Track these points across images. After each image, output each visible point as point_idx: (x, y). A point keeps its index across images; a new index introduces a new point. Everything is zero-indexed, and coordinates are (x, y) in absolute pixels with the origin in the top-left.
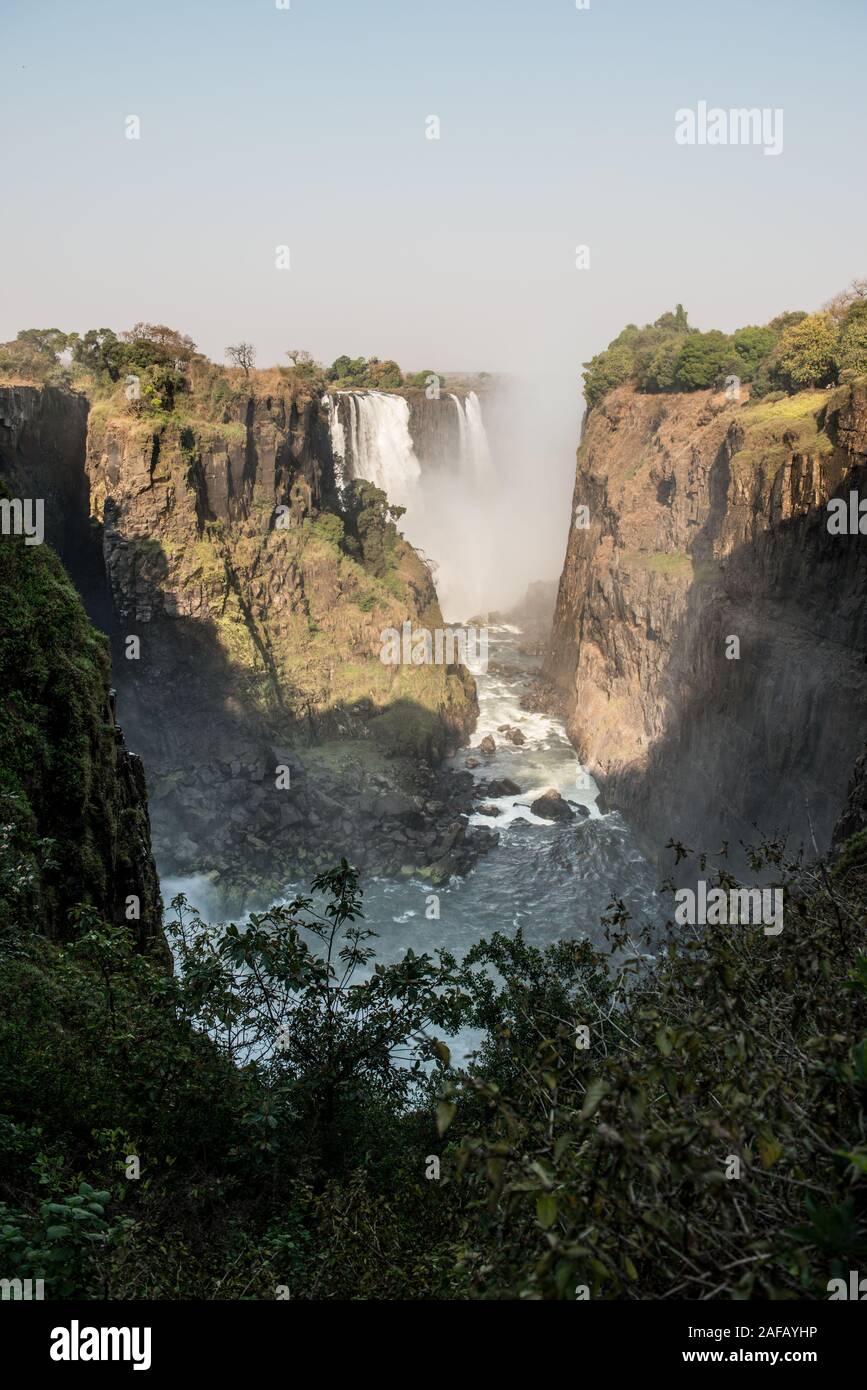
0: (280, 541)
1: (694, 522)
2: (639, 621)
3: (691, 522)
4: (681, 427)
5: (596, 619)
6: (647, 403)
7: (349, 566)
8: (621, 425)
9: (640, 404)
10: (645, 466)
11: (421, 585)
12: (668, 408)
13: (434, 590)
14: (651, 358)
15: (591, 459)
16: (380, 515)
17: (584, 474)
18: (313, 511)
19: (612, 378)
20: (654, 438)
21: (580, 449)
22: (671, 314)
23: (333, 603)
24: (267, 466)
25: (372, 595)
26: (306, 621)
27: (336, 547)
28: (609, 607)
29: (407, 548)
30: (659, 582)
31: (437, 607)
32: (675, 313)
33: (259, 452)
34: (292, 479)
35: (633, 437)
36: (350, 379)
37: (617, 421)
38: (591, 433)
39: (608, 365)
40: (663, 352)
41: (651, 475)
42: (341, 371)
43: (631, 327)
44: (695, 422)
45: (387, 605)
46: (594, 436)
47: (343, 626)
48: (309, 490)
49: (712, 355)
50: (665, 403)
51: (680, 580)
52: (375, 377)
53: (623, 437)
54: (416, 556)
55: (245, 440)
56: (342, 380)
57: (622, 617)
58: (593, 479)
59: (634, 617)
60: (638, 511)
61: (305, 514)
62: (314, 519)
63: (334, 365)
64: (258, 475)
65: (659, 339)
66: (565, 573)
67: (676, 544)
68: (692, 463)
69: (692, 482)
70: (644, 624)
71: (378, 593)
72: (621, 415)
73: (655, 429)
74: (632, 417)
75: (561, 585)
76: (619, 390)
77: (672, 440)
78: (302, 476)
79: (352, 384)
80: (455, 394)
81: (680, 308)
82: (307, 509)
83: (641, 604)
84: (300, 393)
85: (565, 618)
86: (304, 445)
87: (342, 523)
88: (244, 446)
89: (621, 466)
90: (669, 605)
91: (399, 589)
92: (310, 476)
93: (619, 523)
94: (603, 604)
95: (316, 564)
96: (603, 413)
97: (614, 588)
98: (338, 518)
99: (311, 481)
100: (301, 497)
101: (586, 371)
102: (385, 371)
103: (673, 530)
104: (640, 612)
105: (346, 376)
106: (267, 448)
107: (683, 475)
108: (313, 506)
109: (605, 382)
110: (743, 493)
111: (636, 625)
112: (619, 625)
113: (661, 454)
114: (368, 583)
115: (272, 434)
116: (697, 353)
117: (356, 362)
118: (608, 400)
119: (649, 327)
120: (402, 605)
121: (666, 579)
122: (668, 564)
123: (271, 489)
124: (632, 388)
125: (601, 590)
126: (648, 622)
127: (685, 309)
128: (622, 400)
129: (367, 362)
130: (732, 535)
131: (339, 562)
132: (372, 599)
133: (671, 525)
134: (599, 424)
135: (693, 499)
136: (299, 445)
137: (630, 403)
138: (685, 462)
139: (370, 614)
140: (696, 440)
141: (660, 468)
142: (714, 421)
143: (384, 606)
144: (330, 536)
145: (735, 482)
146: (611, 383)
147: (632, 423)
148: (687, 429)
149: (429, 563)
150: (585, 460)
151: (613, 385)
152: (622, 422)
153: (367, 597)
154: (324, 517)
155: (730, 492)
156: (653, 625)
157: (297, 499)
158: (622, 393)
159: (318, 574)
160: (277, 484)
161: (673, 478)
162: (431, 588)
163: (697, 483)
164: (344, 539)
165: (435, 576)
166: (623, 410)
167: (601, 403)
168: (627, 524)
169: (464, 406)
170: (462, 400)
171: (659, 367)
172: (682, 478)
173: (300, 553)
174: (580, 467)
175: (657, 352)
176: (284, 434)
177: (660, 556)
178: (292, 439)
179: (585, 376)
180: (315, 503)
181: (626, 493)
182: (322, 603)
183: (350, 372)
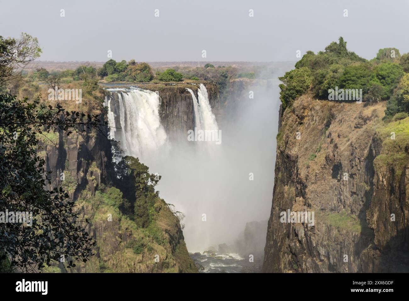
0: (81, 208)
1: (355, 193)
2: (323, 258)
3: (353, 193)
4: (344, 128)
5: (294, 255)
6: (322, 107)
7: (126, 223)
8: (306, 120)
9: (318, 108)
10: (322, 151)
11: (174, 231)
12: (335, 113)
13: (181, 232)
14: (323, 76)
15: (287, 143)
16: (144, 183)
17: (282, 153)
18: (101, 186)
19: (298, 88)
20: (327, 133)
21: (278, 135)
22: (336, 43)
23: (116, 248)
24: (72, 159)
25: (142, 242)
26: (97, 262)
27: (118, 210)
28: (302, 247)
29: (163, 204)
30: (335, 232)
31: (184, 245)
32: (338, 42)
33: (67, 149)
34: (88, 165)
35: (313, 130)
36: (115, 76)
37: (302, 118)
38: (286, 124)
39: (296, 79)
40: (331, 74)
41: (326, 158)
42: (110, 70)
43: (310, 53)
44: (353, 125)
45: (153, 249)
46: (287, 127)
47: (122, 264)
48: (99, 172)
49: (363, 79)
50: (334, 109)
51: (347, 232)
52: (133, 74)
53: (307, 128)
54: (169, 209)
55: (58, 142)
56: (110, 76)
57: (311, 254)
58: (288, 157)
59: (319, 254)
60: (319, 183)
61: (96, 189)
62: (103, 191)
63: (105, 66)
64: (66, 164)
65: (328, 62)
66: (271, 218)
67: (344, 207)
68: (352, 154)
69: (353, 167)
70: (325, 259)
71: (146, 240)
72: (306, 114)
73: (328, 125)
74: (312, 116)
75: (269, 227)
76: (303, 97)
77: (339, 136)
78: (94, 163)
79: (117, 79)
80: (191, 88)
81: (341, 39)
82: (97, 185)
83: (324, 246)
84: (94, 108)
85: (272, 251)
86: (96, 142)
87: (121, 193)
88: (58, 146)
89: (306, 149)
90: (341, 248)
91: (159, 235)
92: (99, 162)
93: (307, 190)
94: (298, 245)
95: (104, 222)
96: (293, 111)
97: (305, 235)
98: (118, 190)
99: (100, 166)
100: (94, 177)
101: (281, 83)
102: (141, 70)
103: (342, 197)
104: (322, 251)
105: (112, 73)
106: (72, 146)
107: (346, 162)
108: (101, 182)
109: (294, 92)
110: (383, 182)
111: (321, 261)
112: (309, 260)
113: (332, 145)
114: (139, 234)
115: (76, 137)
116: (353, 78)
117: (120, 64)
118: (296, 104)
119: (321, 53)
120: (161, 247)
121: (339, 231)
122: (340, 220)
123: (74, 173)
124: (312, 96)
125: (297, 235)
126: (329, 259)
127: (345, 40)
128: (306, 104)
129: (127, 63)
130: (377, 208)
131: (120, 220)
132: (142, 245)
133: (340, 195)
134: (291, 119)
135: (353, 178)
136: (92, 142)
137: (311, 106)
138: (346, 153)
139: (141, 255)
140: (354, 140)
141: (331, 154)
142: (364, 127)
143: (151, 250)
144: (113, 203)
145: (377, 174)
146: (298, 92)
147: (313, 120)
148: (348, 129)
149: (178, 214)
150: (282, 143)
151: (299, 93)
152: (306, 119)
153: (139, 244)
154: (109, 190)
155: (375, 180)
156: (332, 261)
157: (91, 178)
158: (304, 100)
159: (105, 229)
160: (78, 169)
161: (341, 164)
162: (180, 232)
163: (355, 168)
164: (123, 204)
165: (182, 223)
166: (306, 111)
167: (291, 105)
168: (312, 192)
169: (197, 96)
170: (196, 92)
171: (329, 84)
172: (345, 163)
173: (93, 215)
174: (279, 148)
175: (327, 73)
176: (83, 136)
177: (334, 215)
178: (88, 139)
179: (281, 86)
180: (103, 181)
181: (310, 170)
182: (109, 248)
183: (116, 71)
